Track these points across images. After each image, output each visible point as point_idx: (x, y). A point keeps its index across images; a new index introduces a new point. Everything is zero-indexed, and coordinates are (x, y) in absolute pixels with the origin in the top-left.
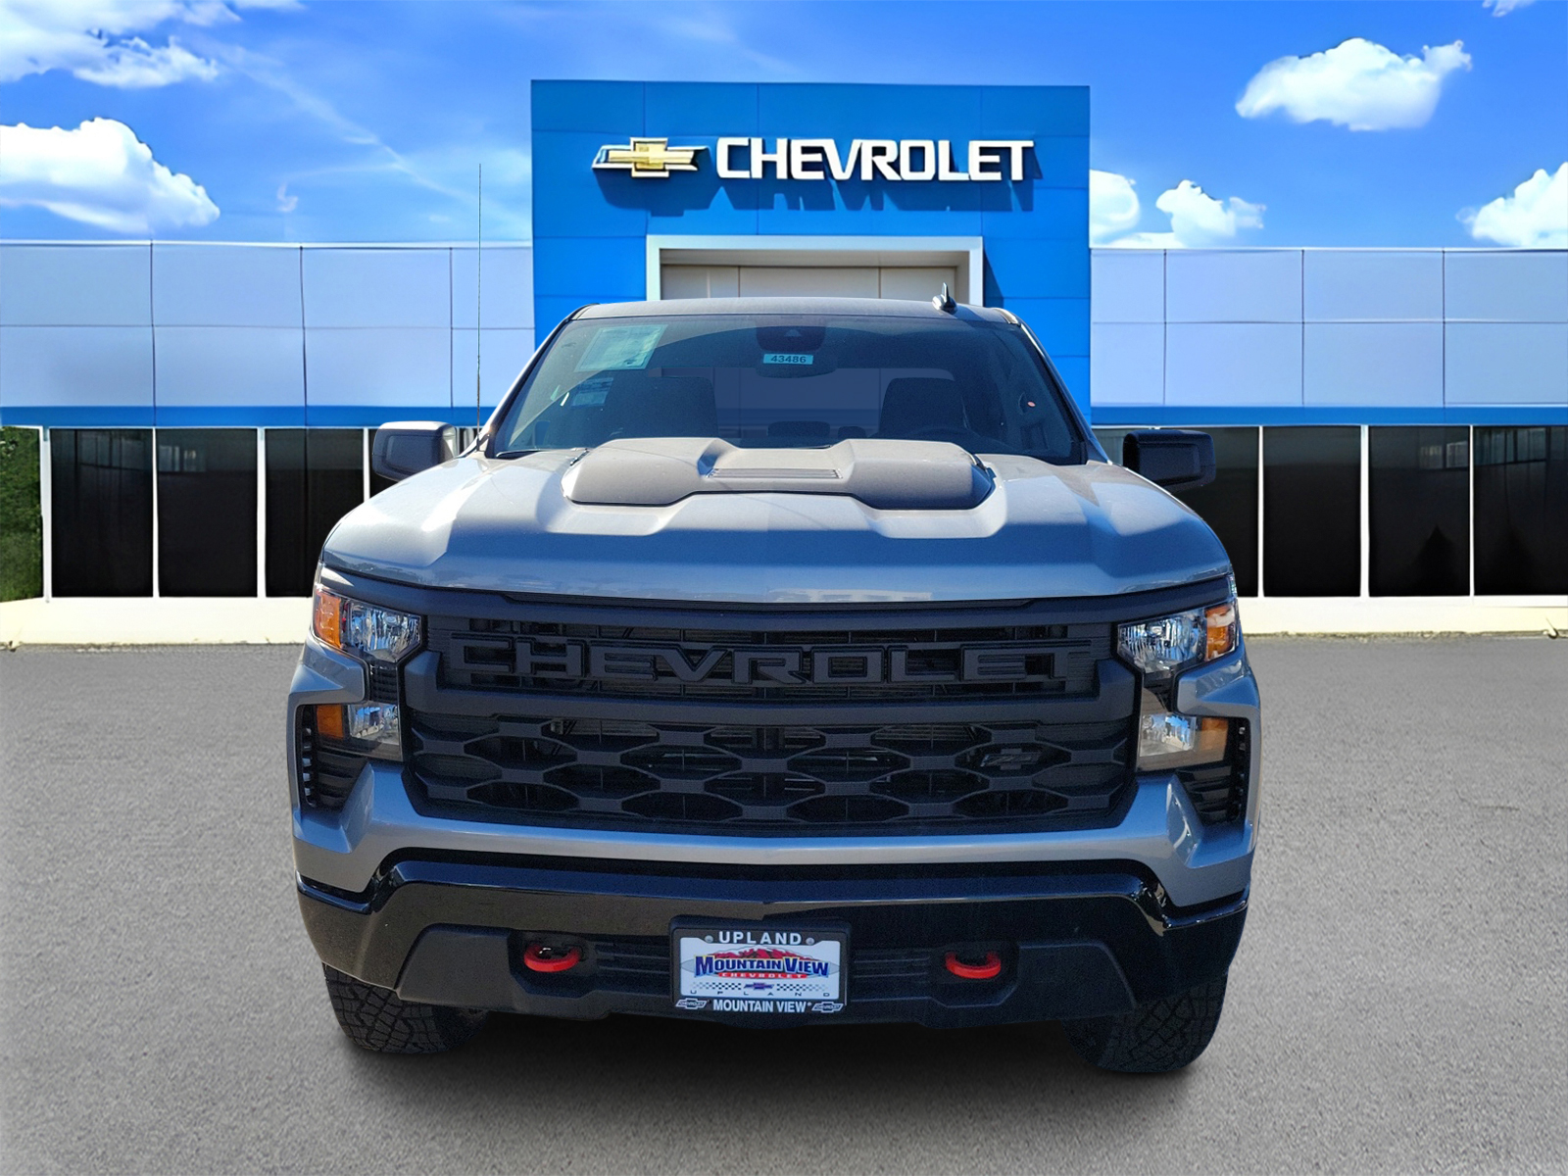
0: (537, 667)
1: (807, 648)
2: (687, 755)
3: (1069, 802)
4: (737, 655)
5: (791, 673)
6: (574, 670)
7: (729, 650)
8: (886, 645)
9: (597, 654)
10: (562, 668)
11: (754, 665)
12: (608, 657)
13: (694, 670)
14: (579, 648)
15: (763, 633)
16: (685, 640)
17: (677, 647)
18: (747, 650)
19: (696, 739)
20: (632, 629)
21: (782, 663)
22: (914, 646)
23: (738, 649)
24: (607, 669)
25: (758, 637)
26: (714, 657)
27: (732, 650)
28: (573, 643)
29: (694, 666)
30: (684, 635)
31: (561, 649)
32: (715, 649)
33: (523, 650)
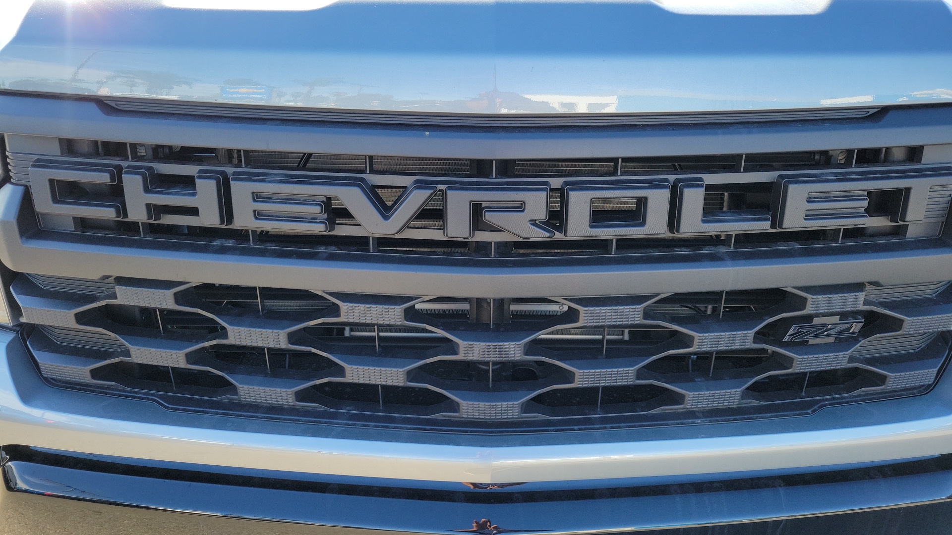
0: (156, 210)
1: (556, 182)
2: (381, 334)
3: (888, 380)
4: (452, 196)
5: (534, 223)
6: (210, 217)
7: (439, 187)
8: (672, 178)
9: (241, 191)
10: (194, 212)
11: (477, 210)
12: (257, 197)
13: (386, 218)
14: (213, 183)
15: (491, 161)
16: (373, 171)
17: (360, 183)
18: (465, 187)
19: (393, 315)
20: (310, 155)
21: (520, 208)
22: (711, 179)
23: (453, 186)
24: (258, 215)
25: (480, 167)
26: (417, 199)
27: (443, 187)
28: (204, 175)
29: (385, 210)
30: (372, 164)
31: (188, 183)
32: (419, 185)
33: (132, 185)
